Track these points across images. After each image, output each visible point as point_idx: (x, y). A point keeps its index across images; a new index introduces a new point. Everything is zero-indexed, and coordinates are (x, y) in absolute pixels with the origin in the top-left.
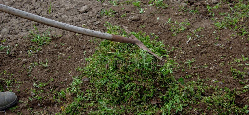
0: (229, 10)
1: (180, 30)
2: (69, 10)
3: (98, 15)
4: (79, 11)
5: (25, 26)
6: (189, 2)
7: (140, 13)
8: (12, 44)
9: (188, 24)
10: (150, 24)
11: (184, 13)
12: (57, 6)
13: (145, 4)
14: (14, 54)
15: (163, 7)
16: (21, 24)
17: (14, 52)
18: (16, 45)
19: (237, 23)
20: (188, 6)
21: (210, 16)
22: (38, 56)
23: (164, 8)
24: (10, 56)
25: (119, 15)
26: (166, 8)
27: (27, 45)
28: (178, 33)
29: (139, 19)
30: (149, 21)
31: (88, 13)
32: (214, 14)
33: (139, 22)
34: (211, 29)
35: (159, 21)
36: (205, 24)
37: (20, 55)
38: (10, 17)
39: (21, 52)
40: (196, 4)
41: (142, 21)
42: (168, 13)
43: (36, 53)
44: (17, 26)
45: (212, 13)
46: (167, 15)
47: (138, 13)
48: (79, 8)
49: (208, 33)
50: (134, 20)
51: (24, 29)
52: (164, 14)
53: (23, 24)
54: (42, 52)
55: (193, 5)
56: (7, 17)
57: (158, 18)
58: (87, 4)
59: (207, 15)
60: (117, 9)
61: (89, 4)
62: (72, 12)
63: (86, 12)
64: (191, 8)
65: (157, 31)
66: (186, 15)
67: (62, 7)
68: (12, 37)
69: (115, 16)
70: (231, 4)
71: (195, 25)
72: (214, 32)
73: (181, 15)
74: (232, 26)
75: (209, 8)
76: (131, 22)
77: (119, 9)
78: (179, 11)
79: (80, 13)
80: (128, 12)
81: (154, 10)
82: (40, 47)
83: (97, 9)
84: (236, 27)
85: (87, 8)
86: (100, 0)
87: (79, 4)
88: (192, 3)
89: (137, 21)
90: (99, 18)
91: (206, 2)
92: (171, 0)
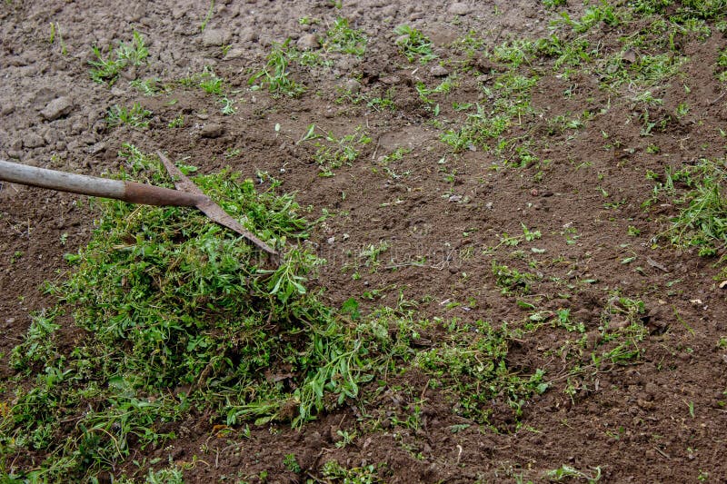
0: (481, 96)
1: (343, 158)
2: (12, 111)
3: (100, 124)
4: (42, 115)
6: (365, 75)
7: (225, 115)
9: (364, 141)
10: (256, 145)
11: (352, 110)
13: (236, 86)
15: (290, 93)
19: (505, 131)
20: (364, 89)
21: (426, 116)
23: (294, 96)
25: (162, 121)
26: (300, 97)
28: (336, 167)
29: (223, 132)
30: (251, 135)
31: (68, 121)
32: (437, 109)
33: (223, 139)
34: (430, 153)
35: (282, 134)
36: (413, 137)
40: (386, 81)
41: (230, 138)
42: (306, 111)
45: (433, 106)
46: (304, 117)
47: (218, 114)
48: (41, 107)
49: (423, 164)
50: (207, 136)
52: (293, 115)
55: (377, 85)
57: (277, 127)
58: (64, 94)
59: (419, 112)
60: (155, 106)
61: (72, 93)
62: (19, 117)
63: (63, 115)
64: (371, 94)
65: (275, 164)
66: (358, 115)
69: (151, 126)
70: (484, 77)
71: (384, 142)
72: (442, 161)
73: (344, 114)
74: (491, 140)
75: (422, 92)
76: (198, 141)
77: (160, 103)
78: (339, 104)
79: (45, 119)
80: (189, 112)
81: (265, 103)
83: (97, 106)
84: (502, 144)
85: (65, 105)
86: (104, 78)
87: (41, 93)
88: (374, 79)
89: (217, 136)
90: (103, 132)
91: (414, 73)
92: (314, 72)
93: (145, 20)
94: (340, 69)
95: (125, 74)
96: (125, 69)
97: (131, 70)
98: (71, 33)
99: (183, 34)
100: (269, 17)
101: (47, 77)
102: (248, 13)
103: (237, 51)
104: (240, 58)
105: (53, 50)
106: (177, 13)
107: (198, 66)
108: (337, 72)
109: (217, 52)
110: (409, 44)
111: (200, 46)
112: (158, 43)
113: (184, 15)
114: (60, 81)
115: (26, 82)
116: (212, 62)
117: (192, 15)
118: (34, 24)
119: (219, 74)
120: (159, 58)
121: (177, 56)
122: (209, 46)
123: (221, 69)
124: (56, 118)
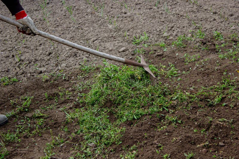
0: (233, 47)
1: (192, 60)
2: (112, 50)
3: (132, 53)
4: (119, 51)
5: (78, 62)
6: (202, 43)
7: (164, 51)
8: (67, 72)
9: (198, 57)
10: (170, 58)
11: (197, 50)
12: (103, 49)
13: (169, 45)
14: (68, 79)
15: (182, 47)
16: (75, 61)
17: (68, 78)
18: (70, 73)
19: (236, 54)
20: (201, 46)
21: (217, 52)
22: (84, 79)
23: (183, 47)
24: (65, 80)
25: (148, 53)
26: (185, 47)
27: (78, 73)
28: (189, 62)
29: (162, 55)
30: (170, 55)
31: (125, 52)
32: (220, 51)
33: (162, 56)
34: (215, 60)
35: (178, 55)
36: (212, 56)
37: (72, 79)
38: (68, 57)
39: (73, 77)
40: (208, 44)
41: (164, 56)
42: (186, 51)
43: (84, 77)
44: (73, 62)
45: (219, 50)
46: (185, 52)
47: (162, 51)
48: (119, 49)
49: (211, 62)
50: (158, 55)
51: (77, 64)
52: (182, 52)
53: (77, 60)
54: (88, 76)
55: (206, 45)
56: (66, 57)
57: (177, 54)
58: (125, 47)
59: (215, 51)
60: (147, 49)
61: (127, 47)
62: (113, 52)
63: (124, 51)
64: (203, 48)
65: (174, 62)
66: (199, 52)
67: (106, 49)
68: (68, 69)
69: (145, 54)
70: (235, 43)
71: (204, 58)
72: (217, 61)
73: (195, 51)
74: (231, 57)
75: (217, 47)
76: (156, 57)
77: (149, 49)
78: (194, 49)
79: (119, 52)
80: (156, 51)
81: (175, 49)
82: (86, 74)
83: (132, 49)
84: (234, 57)
85: (125, 49)
86: (136, 44)
87: (119, 46)
88: (205, 44)
89: (161, 56)
90: (133, 55)
91: (216, 43)
92: (189, 42)
93: (149, 31)
94: (196, 41)
95: (141, 43)
96: (141, 42)
97: (143, 42)
98: (130, 34)
99: (158, 35)
100: (182, 31)
101: (122, 43)
102: (177, 30)
103: (171, 38)
104: (172, 39)
105: (125, 38)
106: (158, 30)
107: (160, 41)
108: (195, 42)
109: (166, 38)
110: (216, 36)
111: (162, 37)
112: (151, 36)
113: (160, 30)
114: (125, 44)
115: (116, 44)
116: (164, 40)
117: (162, 30)
118: (122, 33)
119: (165, 43)
120: (151, 40)
121: (156, 39)
122: (164, 37)
123: (166, 42)
124: (122, 52)
